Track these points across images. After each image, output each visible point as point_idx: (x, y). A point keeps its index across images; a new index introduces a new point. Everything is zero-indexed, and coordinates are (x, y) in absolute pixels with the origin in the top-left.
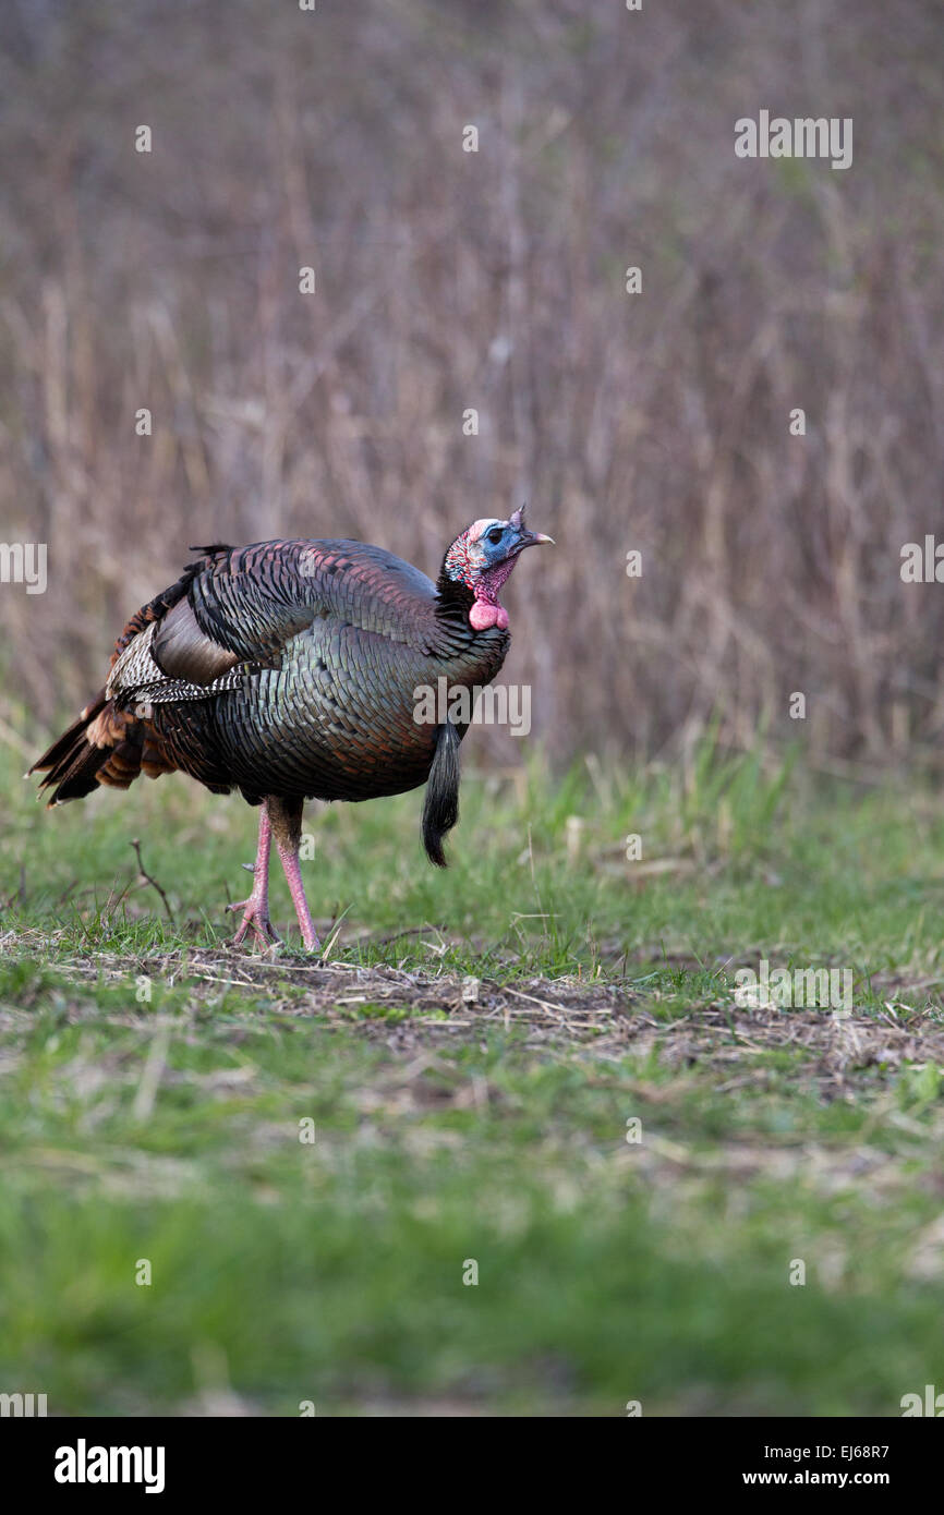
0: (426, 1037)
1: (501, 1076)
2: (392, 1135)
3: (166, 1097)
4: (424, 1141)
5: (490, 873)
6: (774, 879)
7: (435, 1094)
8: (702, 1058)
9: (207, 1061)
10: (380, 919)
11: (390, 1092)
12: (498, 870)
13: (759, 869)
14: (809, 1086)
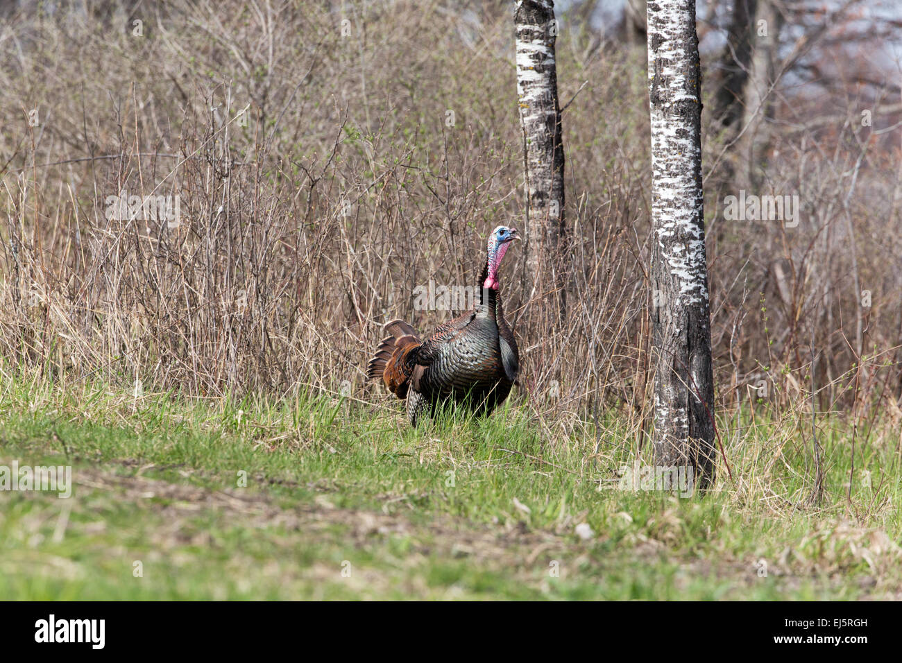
0: (180, 513)
1: (214, 532)
2: (166, 555)
3: (69, 534)
4: (181, 558)
5: (208, 443)
6: (333, 450)
7: (185, 537)
8: (303, 528)
9: (84, 518)
10: (159, 460)
11: (165, 536)
12: (211, 442)
13: (327, 445)
14: (349, 542)
